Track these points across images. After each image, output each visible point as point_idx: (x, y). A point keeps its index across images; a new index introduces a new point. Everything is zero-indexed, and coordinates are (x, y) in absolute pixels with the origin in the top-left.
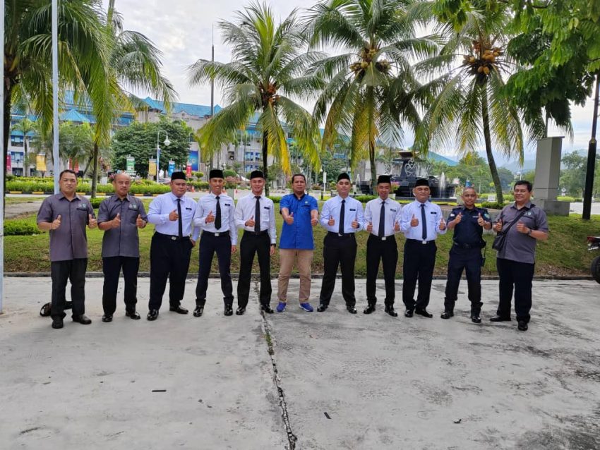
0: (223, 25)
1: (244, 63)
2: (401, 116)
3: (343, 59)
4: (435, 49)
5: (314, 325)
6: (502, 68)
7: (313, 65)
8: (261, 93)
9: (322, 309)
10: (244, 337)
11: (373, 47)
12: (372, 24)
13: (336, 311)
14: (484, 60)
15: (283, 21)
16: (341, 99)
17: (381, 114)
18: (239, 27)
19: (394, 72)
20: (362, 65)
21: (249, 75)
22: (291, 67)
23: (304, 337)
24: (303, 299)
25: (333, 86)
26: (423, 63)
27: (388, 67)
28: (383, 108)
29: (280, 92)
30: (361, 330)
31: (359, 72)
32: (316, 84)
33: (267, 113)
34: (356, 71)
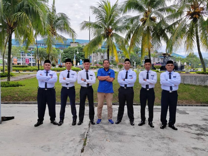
0: (91, 8)
1: (100, 21)
2: (161, 38)
3: (137, 17)
4: (175, 10)
5: (110, 132)
6: (204, 15)
7: (125, 20)
8: (106, 32)
9: (118, 123)
10: (74, 139)
11: (149, 12)
12: (148, 2)
13: (125, 124)
14: (196, 12)
15: (114, 4)
16: (136, 32)
17: (152, 37)
18: (98, 8)
19: (158, 21)
20: (145, 19)
21: (102, 26)
22: (118, 22)
23: (103, 140)
24: (109, 117)
25: (133, 28)
26: (169, 16)
27: (155, 19)
28: (153, 35)
29: (114, 32)
30: (134, 136)
31: (143, 22)
32: (127, 27)
33: (108, 39)
34: (142, 21)
